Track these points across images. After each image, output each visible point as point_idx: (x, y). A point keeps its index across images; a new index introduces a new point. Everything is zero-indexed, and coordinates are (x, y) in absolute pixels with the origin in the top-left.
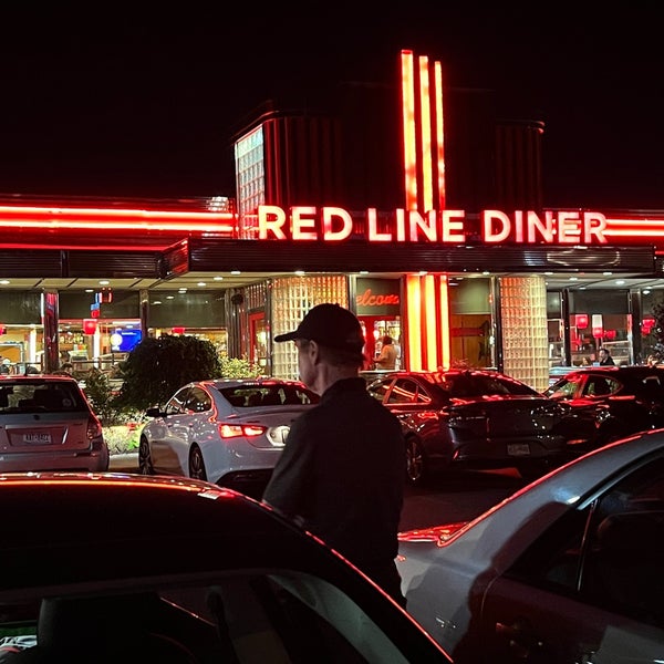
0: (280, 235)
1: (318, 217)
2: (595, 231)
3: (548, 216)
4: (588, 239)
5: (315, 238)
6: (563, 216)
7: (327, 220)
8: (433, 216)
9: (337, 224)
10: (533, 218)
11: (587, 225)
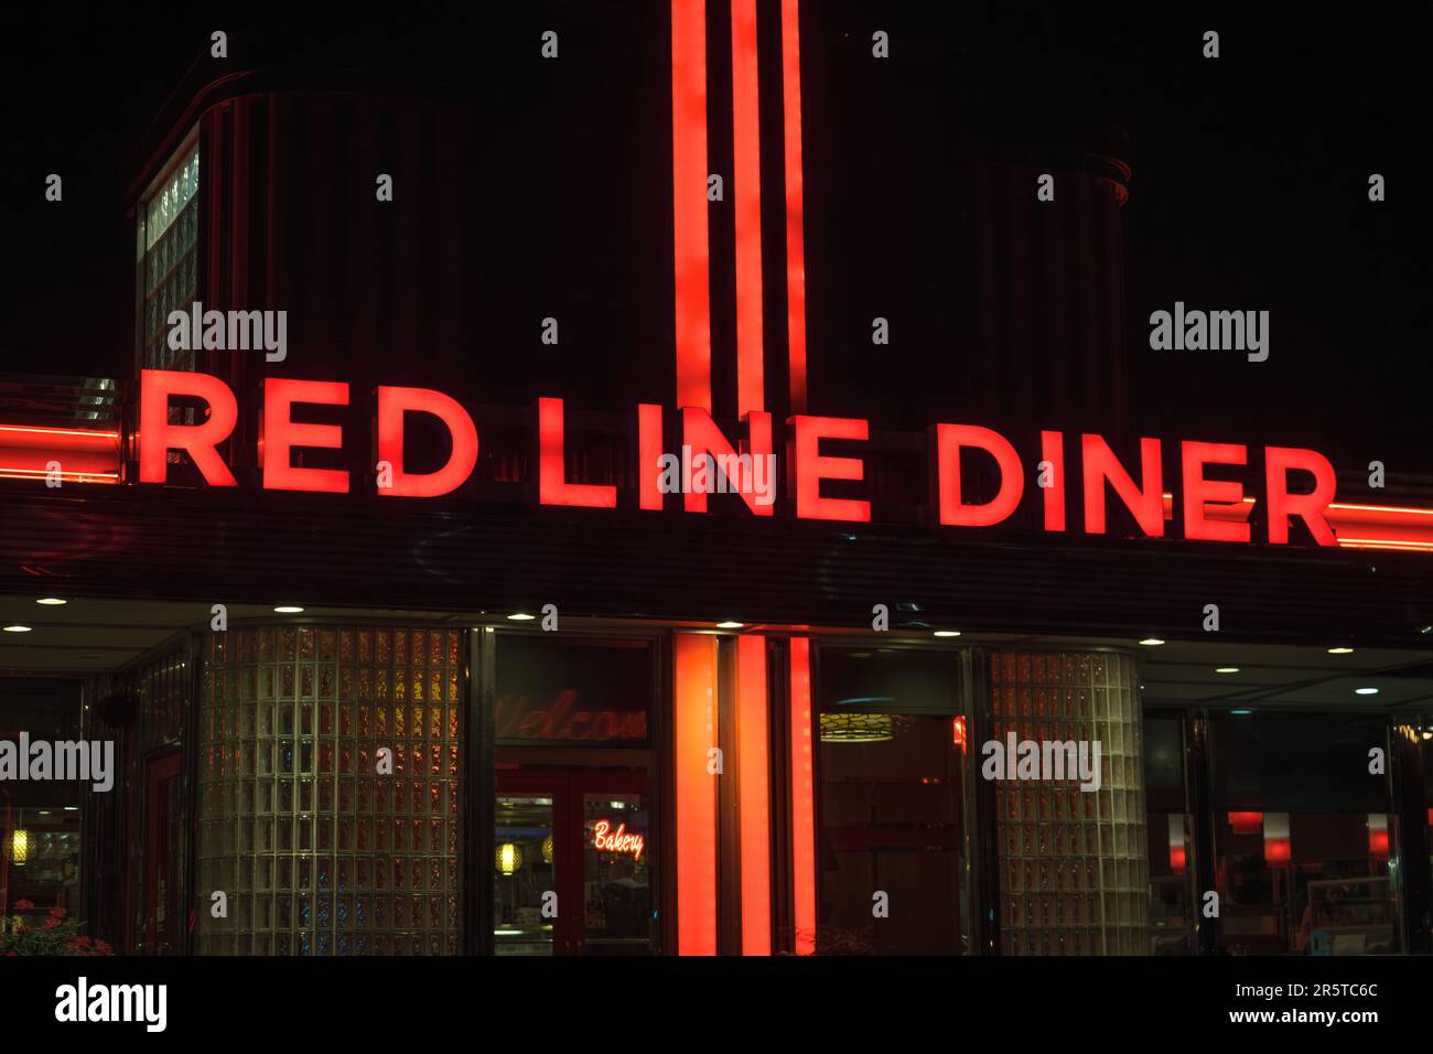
0: (214, 471)
1: (358, 420)
2: (1301, 505)
3: (1150, 452)
4: (1278, 533)
5: (344, 488)
6: (1195, 455)
7: (390, 427)
8: (761, 431)
9: (426, 440)
10: (1098, 458)
11: (1275, 482)
